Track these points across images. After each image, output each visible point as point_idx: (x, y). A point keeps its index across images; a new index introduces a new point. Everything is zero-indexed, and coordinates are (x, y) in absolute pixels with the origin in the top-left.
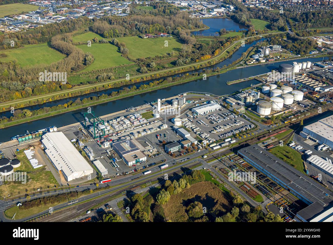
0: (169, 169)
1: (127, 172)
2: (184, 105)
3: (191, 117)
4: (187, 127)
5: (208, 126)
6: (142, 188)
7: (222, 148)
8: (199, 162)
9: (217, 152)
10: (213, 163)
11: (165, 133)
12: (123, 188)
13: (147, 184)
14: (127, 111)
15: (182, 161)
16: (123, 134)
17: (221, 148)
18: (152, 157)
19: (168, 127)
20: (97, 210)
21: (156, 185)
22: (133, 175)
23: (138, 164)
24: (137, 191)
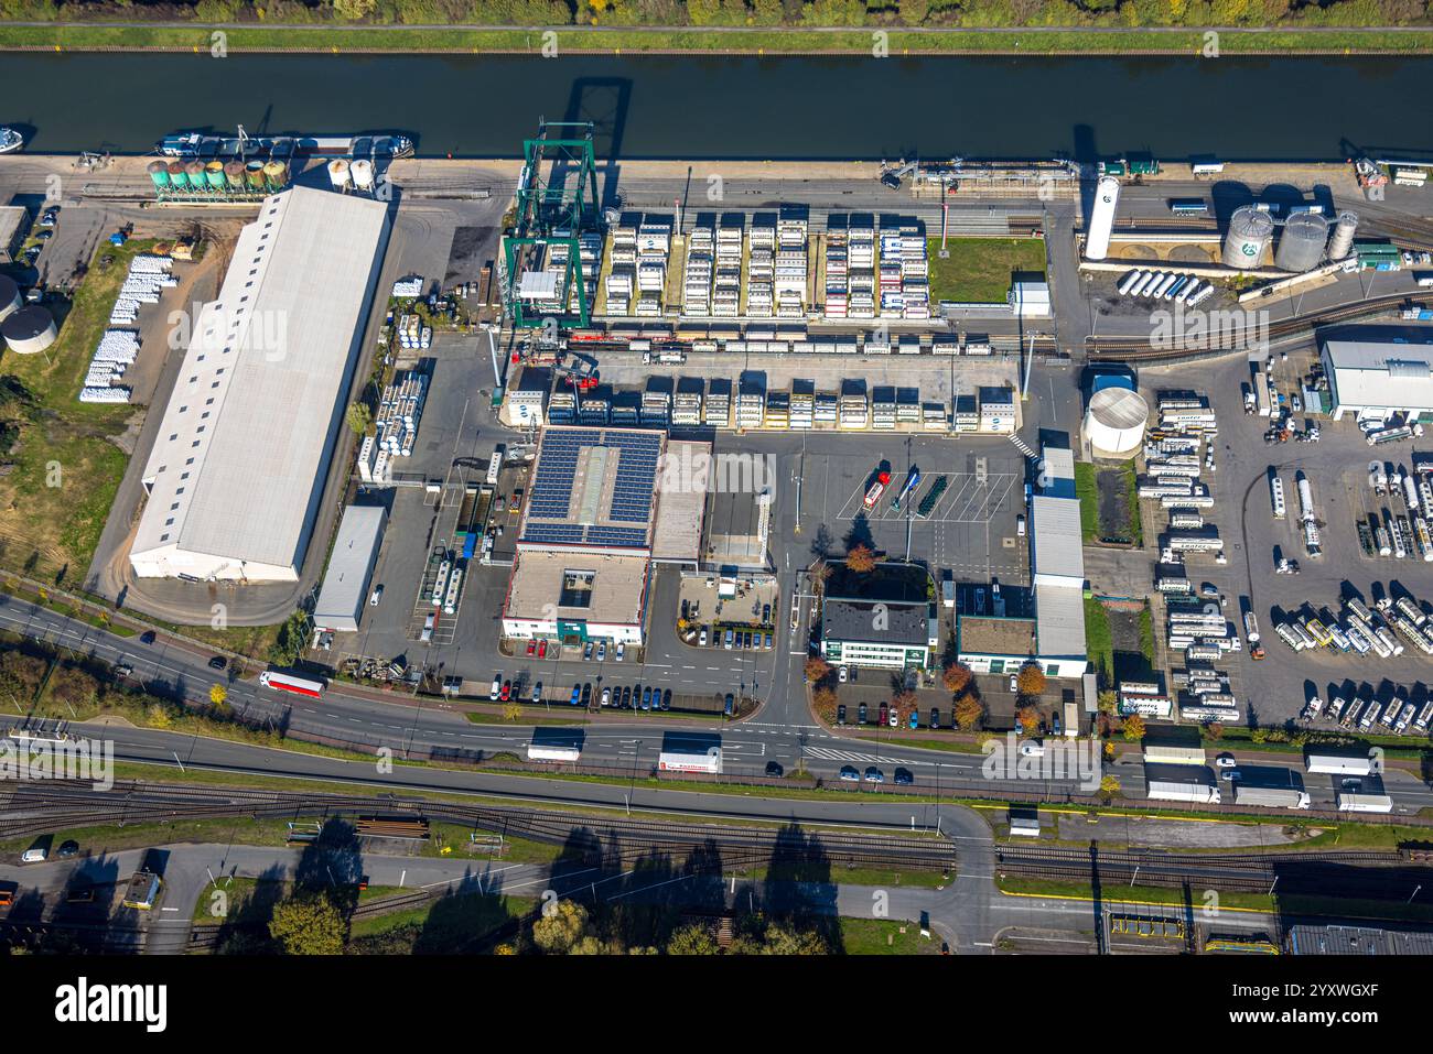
0: (708, 799)
1: (457, 681)
2: (1318, 274)
3: (1264, 412)
4: (1145, 492)
5: (1311, 549)
6: (428, 851)
7: (1227, 812)
8: (945, 847)
9: (1156, 836)
10: (1032, 920)
11: (954, 476)
12: (337, 788)
13: (479, 840)
14: (890, 179)
15: (848, 769)
16: (705, 358)
17: (1214, 815)
18: (694, 642)
19: (1020, 433)
20: (89, 863)
21: (521, 875)
22: (475, 717)
23: (573, 652)
24: (383, 854)
